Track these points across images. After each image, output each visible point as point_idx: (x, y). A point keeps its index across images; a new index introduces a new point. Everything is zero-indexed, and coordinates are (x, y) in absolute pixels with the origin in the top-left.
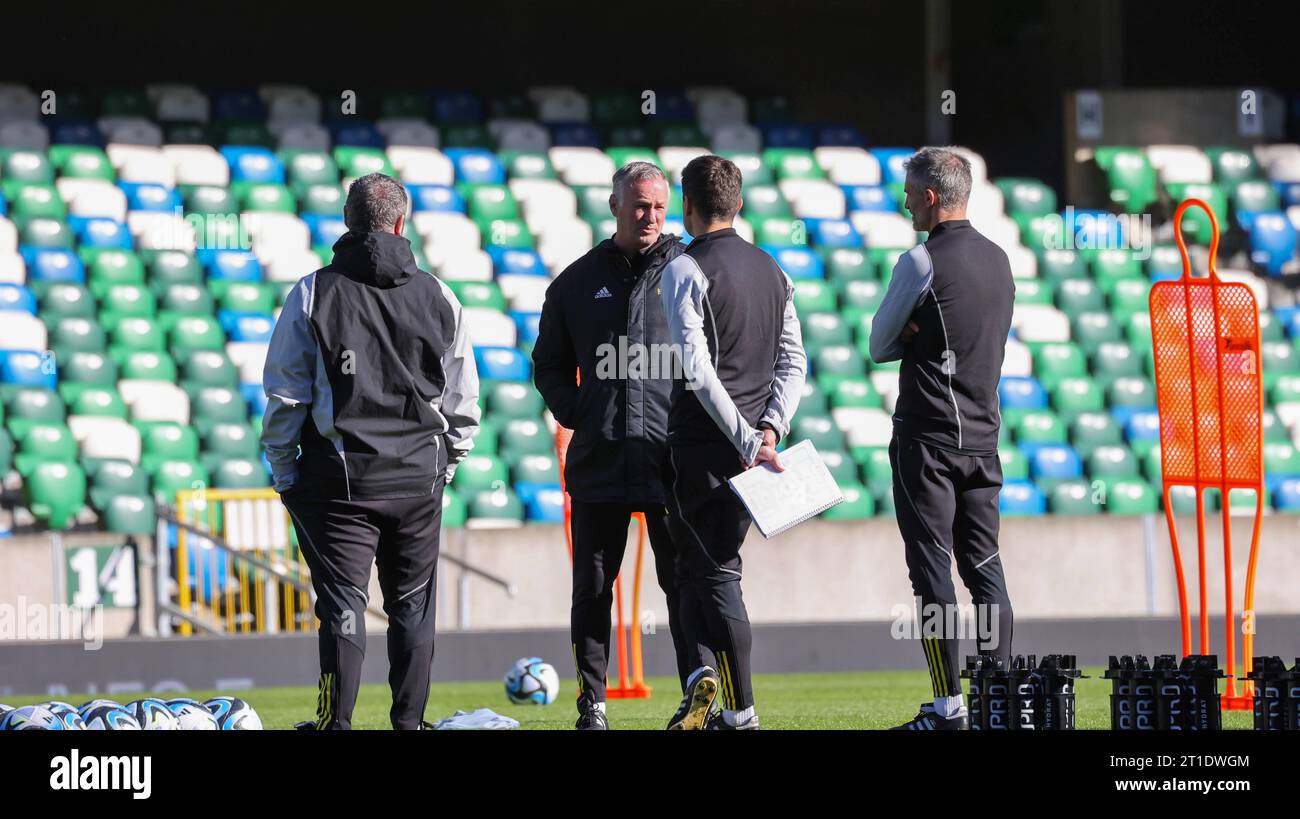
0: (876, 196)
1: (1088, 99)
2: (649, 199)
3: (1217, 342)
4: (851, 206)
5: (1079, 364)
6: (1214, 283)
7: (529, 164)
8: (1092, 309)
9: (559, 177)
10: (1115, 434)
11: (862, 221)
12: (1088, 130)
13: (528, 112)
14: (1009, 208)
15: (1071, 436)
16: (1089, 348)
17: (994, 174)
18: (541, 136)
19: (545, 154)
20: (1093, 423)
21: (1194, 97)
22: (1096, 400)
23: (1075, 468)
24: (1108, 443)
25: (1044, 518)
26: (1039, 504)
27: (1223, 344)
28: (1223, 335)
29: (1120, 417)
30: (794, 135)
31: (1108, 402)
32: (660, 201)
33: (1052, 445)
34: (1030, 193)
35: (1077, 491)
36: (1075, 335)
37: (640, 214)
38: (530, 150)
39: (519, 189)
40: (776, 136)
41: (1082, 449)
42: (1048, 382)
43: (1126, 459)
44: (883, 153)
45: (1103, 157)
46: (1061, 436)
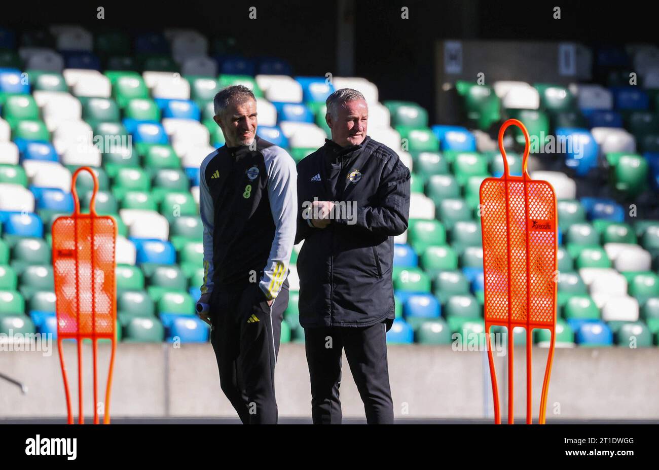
0: (299, 111)
1: (452, 46)
2: (357, 114)
3: (527, 223)
4: (281, 117)
5: (441, 236)
6: (525, 180)
7: (49, 80)
8: (451, 197)
9: (70, 90)
10: (465, 287)
11: (289, 128)
12: (452, 68)
13: (49, 43)
14: (394, 122)
15: (434, 287)
16: (448, 224)
17: (384, 98)
18: (57, 60)
19: (60, 73)
20: (450, 278)
21: (529, 47)
22: (452, 263)
23: (435, 311)
24: (460, 294)
25: (411, 346)
26: (409, 336)
27: (531, 224)
28: (531, 218)
29: (468, 276)
30: (241, 65)
31: (461, 264)
32: (364, 115)
33: (420, 294)
34: (410, 113)
35: (436, 328)
36: (439, 215)
37: (351, 124)
38: (50, 71)
39: (41, 98)
40: (228, 65)
41: (441, 297)
42: (418, 248)
43: (471, 304)
44: (305, 81)
45: (462, 87)
46: (426, 287)
